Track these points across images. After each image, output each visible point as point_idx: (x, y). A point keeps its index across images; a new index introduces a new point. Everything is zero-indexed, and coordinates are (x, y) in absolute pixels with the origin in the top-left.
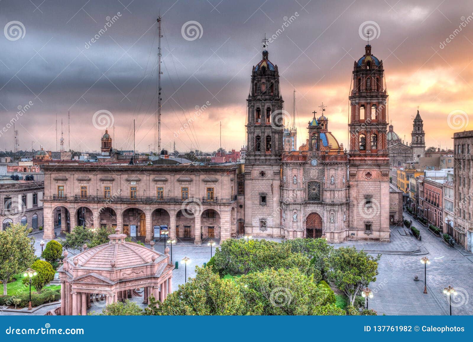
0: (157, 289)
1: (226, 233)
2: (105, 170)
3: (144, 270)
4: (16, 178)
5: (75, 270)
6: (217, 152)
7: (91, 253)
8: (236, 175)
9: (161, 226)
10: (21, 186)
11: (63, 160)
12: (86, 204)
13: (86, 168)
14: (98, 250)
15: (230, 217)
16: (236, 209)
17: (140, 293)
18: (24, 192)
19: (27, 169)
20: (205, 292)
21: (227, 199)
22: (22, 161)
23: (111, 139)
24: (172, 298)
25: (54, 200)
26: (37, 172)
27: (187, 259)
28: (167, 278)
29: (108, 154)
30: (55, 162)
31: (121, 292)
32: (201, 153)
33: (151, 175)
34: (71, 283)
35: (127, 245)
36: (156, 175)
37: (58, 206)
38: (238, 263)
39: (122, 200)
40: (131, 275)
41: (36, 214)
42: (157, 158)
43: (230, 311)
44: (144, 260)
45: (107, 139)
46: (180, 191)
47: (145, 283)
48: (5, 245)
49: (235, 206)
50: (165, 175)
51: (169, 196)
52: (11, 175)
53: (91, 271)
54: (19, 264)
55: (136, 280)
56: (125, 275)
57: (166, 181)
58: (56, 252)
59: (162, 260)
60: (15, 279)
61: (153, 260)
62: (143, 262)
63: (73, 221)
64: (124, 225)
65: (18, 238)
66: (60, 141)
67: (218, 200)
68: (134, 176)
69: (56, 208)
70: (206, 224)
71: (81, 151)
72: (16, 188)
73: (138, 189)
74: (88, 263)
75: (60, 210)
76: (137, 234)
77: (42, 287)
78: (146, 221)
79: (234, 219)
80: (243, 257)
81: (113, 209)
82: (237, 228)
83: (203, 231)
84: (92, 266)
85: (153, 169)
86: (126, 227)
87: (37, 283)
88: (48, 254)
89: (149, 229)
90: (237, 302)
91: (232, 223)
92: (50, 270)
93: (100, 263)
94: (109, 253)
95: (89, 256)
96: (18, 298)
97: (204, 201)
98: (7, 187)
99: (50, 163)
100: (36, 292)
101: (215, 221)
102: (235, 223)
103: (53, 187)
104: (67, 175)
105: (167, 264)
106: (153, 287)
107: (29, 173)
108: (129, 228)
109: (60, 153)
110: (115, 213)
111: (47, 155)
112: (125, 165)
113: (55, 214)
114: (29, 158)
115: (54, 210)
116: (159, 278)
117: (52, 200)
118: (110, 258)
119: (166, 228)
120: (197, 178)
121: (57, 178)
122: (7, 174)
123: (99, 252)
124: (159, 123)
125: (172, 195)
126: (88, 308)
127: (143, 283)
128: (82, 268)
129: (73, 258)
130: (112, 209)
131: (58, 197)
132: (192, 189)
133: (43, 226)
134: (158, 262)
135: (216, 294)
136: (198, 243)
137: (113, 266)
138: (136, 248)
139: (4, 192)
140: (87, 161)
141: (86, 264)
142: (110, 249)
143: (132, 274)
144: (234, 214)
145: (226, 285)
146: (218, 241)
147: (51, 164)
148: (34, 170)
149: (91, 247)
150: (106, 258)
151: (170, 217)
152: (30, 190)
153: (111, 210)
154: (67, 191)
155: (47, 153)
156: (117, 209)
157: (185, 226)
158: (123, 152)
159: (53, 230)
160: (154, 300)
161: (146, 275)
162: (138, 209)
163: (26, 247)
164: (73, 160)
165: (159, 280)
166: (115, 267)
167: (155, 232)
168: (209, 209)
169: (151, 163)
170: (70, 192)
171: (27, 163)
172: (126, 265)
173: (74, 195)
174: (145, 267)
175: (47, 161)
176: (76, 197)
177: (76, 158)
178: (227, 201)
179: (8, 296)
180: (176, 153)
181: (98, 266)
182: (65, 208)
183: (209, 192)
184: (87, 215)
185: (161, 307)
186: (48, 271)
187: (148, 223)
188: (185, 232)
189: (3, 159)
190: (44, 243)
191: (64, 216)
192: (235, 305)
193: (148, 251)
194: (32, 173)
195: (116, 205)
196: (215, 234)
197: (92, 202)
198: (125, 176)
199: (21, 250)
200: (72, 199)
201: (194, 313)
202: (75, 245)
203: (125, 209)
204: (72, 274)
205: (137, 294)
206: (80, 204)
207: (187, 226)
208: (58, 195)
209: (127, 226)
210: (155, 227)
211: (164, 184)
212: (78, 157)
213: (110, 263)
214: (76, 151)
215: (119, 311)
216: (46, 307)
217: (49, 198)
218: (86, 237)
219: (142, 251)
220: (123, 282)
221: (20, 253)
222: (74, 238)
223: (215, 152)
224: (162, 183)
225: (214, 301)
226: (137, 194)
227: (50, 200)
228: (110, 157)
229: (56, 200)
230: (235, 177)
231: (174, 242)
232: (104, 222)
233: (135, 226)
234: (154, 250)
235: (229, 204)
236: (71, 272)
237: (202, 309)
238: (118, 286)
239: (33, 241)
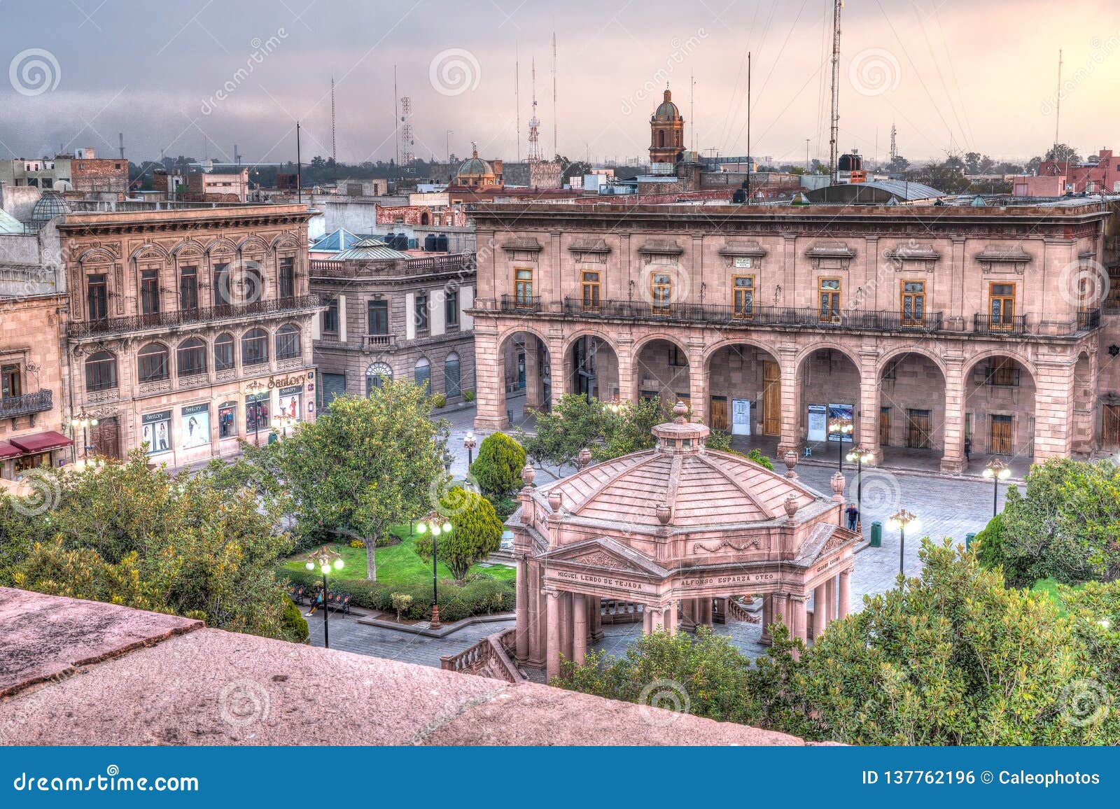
0: (801, 602)
1: (1056, 442)
2: (654, 222)
3: (762, 542)
4: (400, 243)
5: (554, 526)
6: (1044, 158)
7: (600, 476)
8: (1100, 241)
9: (831, 406)
10: (411, 266)
11: (537, 189)
12: (596, 328)
13: (597, 215)
14: (621, 468)
15: (1071, 385)
16: (1093, 360)
17: (752, 611)
18: (419, 286)
19: (430, 216)
20: (949, 627)
21: (1061, 325)
22: (421, 193)
23: (681, 119)
24: (842, 634)
25: (504, 311)
26: (457, 223)
27: (906, 516)
28: (835, 572)
29: (669, 167)
30: (511, 194)
31: (693, 601)
32: (987, 163)
33: (799, 239)
34: (544, 563)
35: (709, 460)
36: (820, 239)
37: (517, 329)
38: (1086, 543)
39: (708, 317)
40: (721, 553)
41: (454, 352)
42: (822, 182)
43: (1035, 694)
44: (760, 511)
45: (668, 120)
46: (897, 291)
47: (763, 580)
48: (368, 439)
49: (1091, 347)
50: (845, 240)
51: (859, 307)
52: (385, 233)
53: (599, 532)
54: (406, 496)
55: (735, 570)
56: (700, 551)
57: (849, 258)
58: (506, 467)
59: (820, 512)
60: (397, 539)
61: (791, 512)
62: (757, 517)
63: (560, 379)
64: (714, 398)
65: (402, 420)
66: (529, 130)
67: (1030, 326)
68: (743, 243)
69: (509, 337)
70: (983, 405)
71: (592, 161)
72: (399, 273)
73: (757, 282)
74: (591, 506)
75: (523, 344)
76: (753, 429)
77: (466, 567)
78: (783, 389)
79: (1086, 393)
80: (1104, 523)
81: (680, 345)
82: (1096, 423)
83: (973, 429)
84: (601, 516)
85: (808, 218)
86: (717, 404)
87: (454, 556)
88: (485, 473)
89: (792, 415)
90: (1060, 670)
91: (1078, 408)
92: (488, 519)
93: (625, 509)
94: (655, 482)
95: (596, 485)
96: (405, 592)
97: (979, 328)
98: (374, 268)
99: (495, 198)
100: (452, 580)
101: (1015, 397)
102: (1089, 406)
103: (500, 271)
104: (542, 236)
105: (833, 528)
106: (789, 595)
107: (436, 227)
108: (728, 407)
109: (528, 165)
110: (685, 358)
111: (490, 174)
112: (721, 203)
113: (509, 353)
114: (438, 182)
115: (505, 343)
116: (807, 568)
117: (499, 313)
118: (654, 496)
119: (850, 413)
120: (958, 249)
121: (512, 245)
122: (376, 232)
123: (624, 475)
124: (834, 62)
125: (867, 304)
126: (594, 640)
127: (758, 582)
128: (574, 520)
129: (550, 488)
130: (676, 347)
131: (516, 304)
132: (936, 288)
133: (475, 392)
134: (807, 518)
135: (988, 637)
136: (953, 468)
137: (665, 520)
138: (739, 469)
139: (367, 283)
140: (606, 192)
141: (585, 508)
142: (657, 470)
143: (722, 550)
144: (1086, 378)
145: (1025, 610)
146: (1022, 465)
147: (498, 201)
148: (449, 219)
149: (604, 459)
150: (646, 495)
151: (859, 378)
152: (437, 279)
153: (672, 348)
154: (542, 286)
155: (487, 164)
156: (689, 345)
157: (911, 410)
158: (718, 161)
159: (502, 402)
160: (786, 636)
161: (766, 558)
162: (756, 348)
163: (421, 446)
164: (566, 187)
165: (808, 577)
166: (672, 525)
167: (811, 423)
168: (995, 358)
169: (804, 199)
170: (549, 287)
171: (430, 198)
172: (704, 520)
173: (563, 297)
174: (764, 532)
175: (491, 193)
176: (567, 306)
177: (575, 182)
178: (1062, 331)
179: (377, 585)
180: (899, 164)
181: (621, 517)
182: (535, 336)
183: (997, 298)
184: (600, 362)
185: (805, 660)
186: (484, 521)
187: (787, 395)
188: (911, 428)
189: (366, 184)
190: (474, 439)
191: (532, 363)
192: (1055, 677)
193: (774, 483)
194: (444, 228)
195: (687, 333)
196: (1015, 441)
197: (615, 322)
198: (716, 242)
199: (409, 456)
200: (555, 309)
201: (910, 690)
202: (563, 453)
203: (714, 348)
204: (545, 534)
205: (743, 614)
206: (578, 327)
207: (919, 411)
208: (516, 296)
209: (722, 402)
210: (810, 408)
211: (843, 268)
212: (580, 178)
213: (654, 512)
214: (574, 159)
215: (675, 658)
216: (478, 625)
217: (489, 304)
218: (593, 429)
219: (756, 481)
220: (693, 572)
221: (407, 466)
222: (560, 430)
223: (1039, 159)
224: (838, 264)
225: (981, 658)
226: (756, 298)
227: (494, 313)
228: (675, 180)
229: (511, 314)
230: (1095, 248)
231: (868, 458)
232: (652, 384)
233: (747, 404)
234: (795, 480)
235: (1069, 342)
236: (542, 528)
237: (936, 678)
238: (678, 584)
239: (444, 432)
